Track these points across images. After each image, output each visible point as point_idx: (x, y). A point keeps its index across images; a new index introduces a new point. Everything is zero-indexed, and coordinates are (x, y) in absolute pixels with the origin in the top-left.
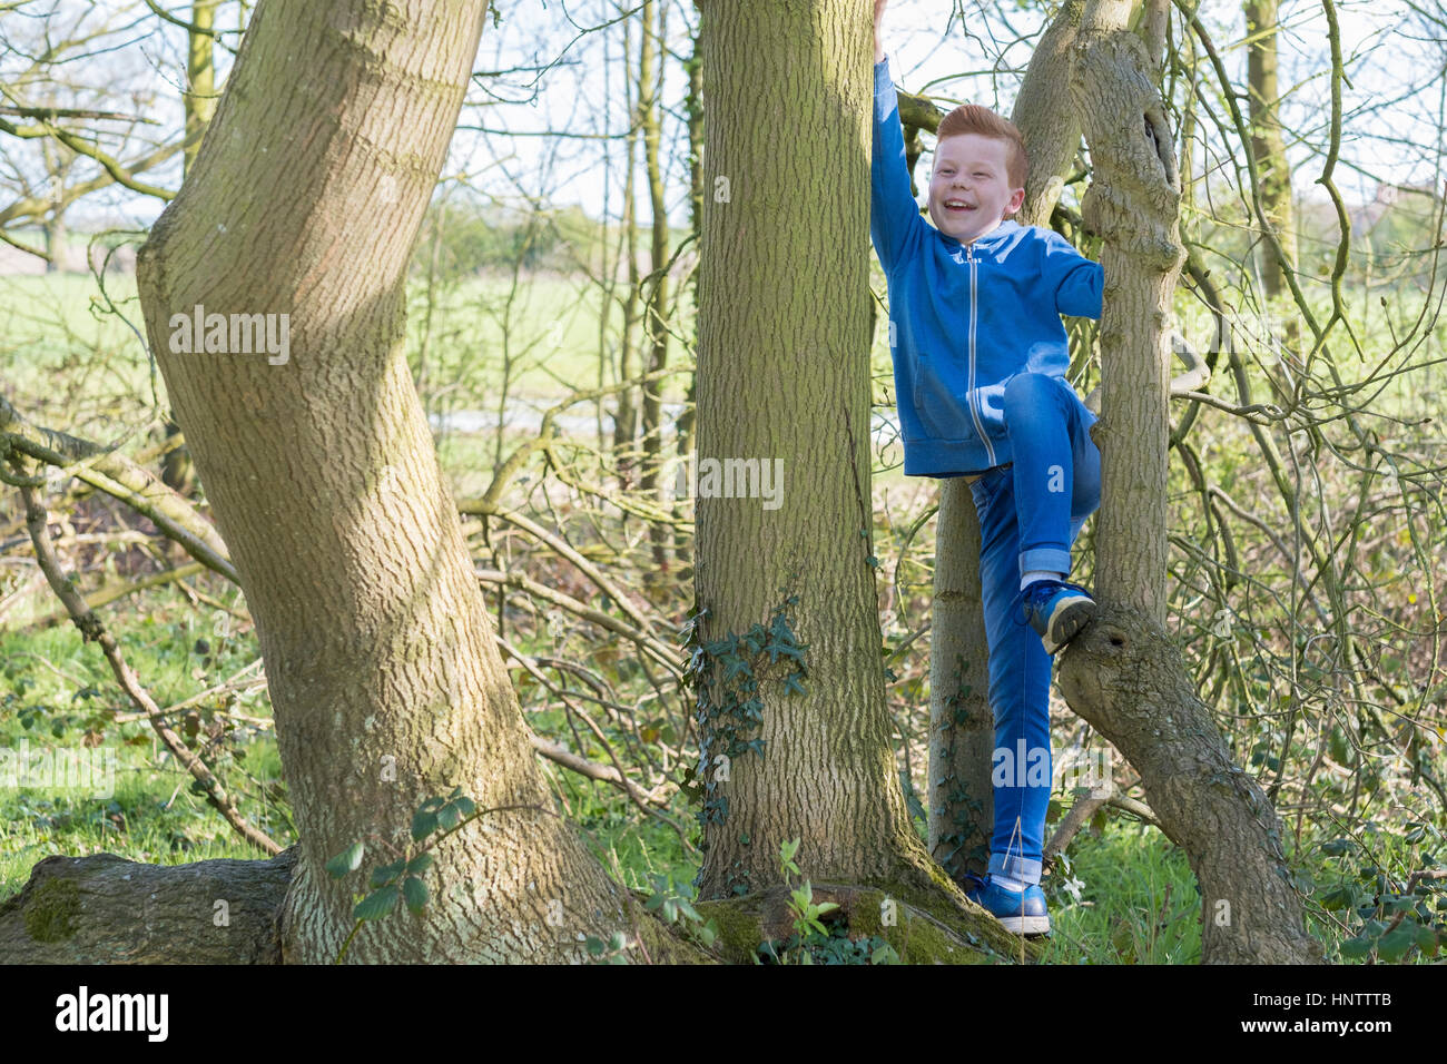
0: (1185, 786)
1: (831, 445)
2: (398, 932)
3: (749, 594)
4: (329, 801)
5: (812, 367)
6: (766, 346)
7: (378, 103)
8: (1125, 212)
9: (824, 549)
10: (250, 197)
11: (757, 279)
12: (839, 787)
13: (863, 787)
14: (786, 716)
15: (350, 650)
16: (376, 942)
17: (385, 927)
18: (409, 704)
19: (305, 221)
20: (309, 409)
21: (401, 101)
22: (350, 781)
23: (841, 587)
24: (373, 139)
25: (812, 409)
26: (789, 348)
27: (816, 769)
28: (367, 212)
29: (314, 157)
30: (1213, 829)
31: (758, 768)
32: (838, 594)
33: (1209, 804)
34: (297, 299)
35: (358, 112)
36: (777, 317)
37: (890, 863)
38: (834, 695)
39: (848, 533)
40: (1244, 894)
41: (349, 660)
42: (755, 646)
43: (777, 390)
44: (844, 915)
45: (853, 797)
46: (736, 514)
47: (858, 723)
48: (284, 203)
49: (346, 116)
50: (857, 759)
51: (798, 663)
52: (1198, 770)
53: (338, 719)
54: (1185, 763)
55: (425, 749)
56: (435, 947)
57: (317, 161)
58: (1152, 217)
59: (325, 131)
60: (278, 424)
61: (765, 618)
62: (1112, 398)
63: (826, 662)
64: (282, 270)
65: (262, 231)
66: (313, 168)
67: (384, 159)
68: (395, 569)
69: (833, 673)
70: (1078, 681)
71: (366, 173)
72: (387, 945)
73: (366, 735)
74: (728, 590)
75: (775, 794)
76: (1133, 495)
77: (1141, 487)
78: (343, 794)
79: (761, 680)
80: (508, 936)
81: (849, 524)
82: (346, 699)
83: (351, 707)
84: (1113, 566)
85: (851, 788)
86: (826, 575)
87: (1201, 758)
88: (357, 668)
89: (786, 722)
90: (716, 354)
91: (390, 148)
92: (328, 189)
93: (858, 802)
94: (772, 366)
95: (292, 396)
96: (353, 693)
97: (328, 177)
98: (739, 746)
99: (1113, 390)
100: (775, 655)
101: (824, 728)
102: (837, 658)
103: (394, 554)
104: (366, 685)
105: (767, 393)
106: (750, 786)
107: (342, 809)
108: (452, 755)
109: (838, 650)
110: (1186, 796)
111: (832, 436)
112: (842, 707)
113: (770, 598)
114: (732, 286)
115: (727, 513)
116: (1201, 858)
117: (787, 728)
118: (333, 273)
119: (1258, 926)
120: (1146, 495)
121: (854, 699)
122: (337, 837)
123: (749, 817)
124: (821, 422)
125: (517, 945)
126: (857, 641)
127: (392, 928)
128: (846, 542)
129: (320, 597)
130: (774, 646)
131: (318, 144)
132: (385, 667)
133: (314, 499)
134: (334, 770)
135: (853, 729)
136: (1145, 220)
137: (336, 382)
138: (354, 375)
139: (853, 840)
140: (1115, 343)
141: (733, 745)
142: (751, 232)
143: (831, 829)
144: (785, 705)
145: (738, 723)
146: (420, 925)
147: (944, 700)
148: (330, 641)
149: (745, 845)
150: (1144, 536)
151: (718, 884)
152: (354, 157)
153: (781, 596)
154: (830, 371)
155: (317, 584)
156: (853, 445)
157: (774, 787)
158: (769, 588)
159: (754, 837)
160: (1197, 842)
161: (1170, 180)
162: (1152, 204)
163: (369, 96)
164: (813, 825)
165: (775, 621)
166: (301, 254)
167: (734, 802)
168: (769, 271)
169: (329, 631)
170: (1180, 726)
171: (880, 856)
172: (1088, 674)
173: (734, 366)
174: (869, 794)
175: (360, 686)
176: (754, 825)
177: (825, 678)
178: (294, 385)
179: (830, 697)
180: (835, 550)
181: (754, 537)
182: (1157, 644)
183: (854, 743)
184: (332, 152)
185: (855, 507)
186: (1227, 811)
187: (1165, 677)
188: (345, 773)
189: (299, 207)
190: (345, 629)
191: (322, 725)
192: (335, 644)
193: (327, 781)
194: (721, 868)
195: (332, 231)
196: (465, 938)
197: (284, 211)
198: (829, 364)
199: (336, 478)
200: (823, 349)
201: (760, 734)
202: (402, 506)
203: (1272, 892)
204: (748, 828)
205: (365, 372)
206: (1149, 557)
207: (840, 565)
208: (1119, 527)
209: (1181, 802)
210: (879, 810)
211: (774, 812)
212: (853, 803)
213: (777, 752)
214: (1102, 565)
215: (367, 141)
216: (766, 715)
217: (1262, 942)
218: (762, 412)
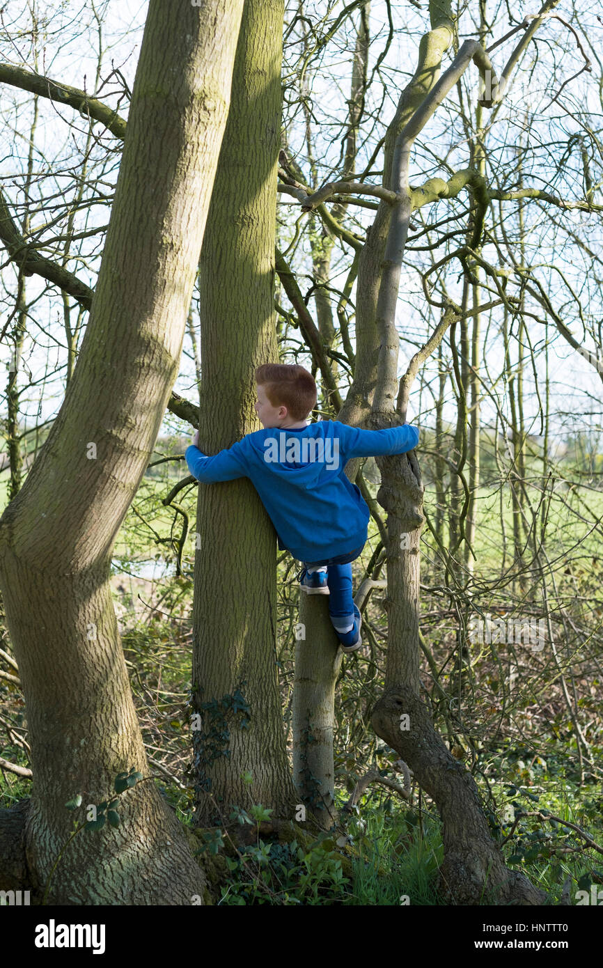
0: (435, 771)
1: (261, 609)
2: (88, 841)
3: (223, 680)
4: (59, 779)
5: (254, 571)
6: (233, 561)
7: (120, 461)
8: (399, 500)
9: (258, 658)
10: (59, 501)
11: (229, 529)
12: (265, 773)
13: (275, 773)
14: (240, 738)
15: (77, 708)
16: (77, 846)
17: (82, 839)
18: (101, 733)
19: (84, 513)
20: (74, 597)
21: (129, 460)
22: (71, 770)
23: (265, 676)
24: (116, 476)
25: (253, 591)
26: (243, 562)
27: (254, 764)
28: (111, 509)
29: (90, 485)
30: (449, 791)
31: (227, 763)
32: (264, 680)
33: (447, 779)
34: (76, 548)
35: (111, 465)
36: (238, 547)
37: (288, 809)
38: (262, 728)
39: (268, 650)
40: (465, 821)
41: (76, 713)
42: (226, 705)
43: (238, 582)
44: (276, 833)
45: (271, 778)
46: (216, 641)
47: (273, 742)
48: (75, 504)
49: (106, 467)
50: (273, 759)
51: (246, 713)
52: (441, 763)
53: (68, 740)
54: (435, 760)
55: (107, 754)
56: (105, 848)
57: (92, 486)
58: (412, 503)
59: (96, 473)
60: (59, 604)
61: (231, 692)
62: (394, 587)
63: (259, 713)
64: (72, 535)
65: (64, 517)
66: (89, 490)
67: (121, 486)
68: (101, 670)
69: (262, 718)
70: (381, 722)
71: (112, 492)
72: (83, 848)
73: (80, 747)
74: (212, 678)
75: (235, 777)
76: (405, 633)
77: (408, 630)
78: (67, 776)
79: (229, 721)
80: (138, 843)
81: (269, 646)
82: (73, 731)
83: (75, 734)
84: (396, 667)
85: (270, 773)
86: (259, 670)
87: (441, 757)
88: (79, 716)
89: (241, 741)
90: (207, 564)
91: (123, 481)
92: (96, 499)
93: (273, 780)
94: (235, 570)
95: (68, 591)
96: (76, 728)
97: (96, 493)
98: (218, 753)
99: (395, 584)
100: (236, 710)
101: (258, 744)
102: (264, 711)
103: (101, 663)
104: (83, 724)
105: (233, 584)
106: (223, 773)
107: (66, 783)
108: (118, 757)
109: (264, 707)
110: (435, 775)
111: (262, 605)
112: (266, 734)
113: (233, 681)
114: (216, 532)
115: (212, 641)
116: (443, 804)
117: (241, 745)
118: (93, 536)
119: (472, 836)
120: (411, 633)
121: (271, 731)
122: (61, 797)
123: (222, 787)
124: (257, 598)
125: (142, 847)
126: (272, 702)
127: (85, 840)
128: (267, 655)
129: (66, 683)
130: (235, 706)
131: (93, 479)
132: (93, 716)
133: (70, 638)
134: (64, 764)
135: (271, 745)
136: (409, 504)
137: (87, 585)
138: (94, 581)
139: (271, 798)
140: (395, 561)
141: (214, 753)
142: (226, 506)
143: (261, 793)
144: (240, 733)
145: (217, 742)
146: (99, 838)
147: (301, 731)
148: (68, 704)
149: (220, 801)
150: (410, 652)
151: (207, 820)
152: (108, 484)
153: (238, 681)
154: (261, 573)
155: (66, 677)
156: (271, 609)
157: (234, 773)
158: (233, 677)
159: (225, 797)
160: (442, 797)
161: (419, 485)
162: (412, 496)
163: (117, 458)
164: (253, 791)
165: (235, 693)
166: (80, 528)
167: (214, 780)
168: (234, 526)
169: (68, 699)
170: (430, 743)
171: (284, 806)
172: (386, 718)
173: (217, 571)
174: (278, 776)
175: (81, 725)
176: (225, 791)
177: (258, 720)
178: (69, 586)
179: (260, 730)
180: (263, 658)
181: (225, 653)
182: (417, 704)
183: (271, 752)
184: (99, 482)
185: (271, 638)
186: (455, 782)
187: (422, 719)
188: (69, 766)
189: (82, 506)
190: (76, 698)
191: (60, 743)
192: (71, 706)
193: (59, 770)
194: (208, 812)
195: (95, 517)
196: (119, 843)
197: (75, 508)
198: (261, 570)
199: (81, 627)
200: (259, 562)
201: (228, 747)
202: (106, 641)
203: (477, 820)
204: (222, 793)
205: (99, 580)
206: (412, 663)
207: (265, 666)
208: (398, 648)
209: (433, 778)
210: (283, 784)
211: (235, 785)
212: (271, 781)
213: (236, 756)
214: (391, 667)
215: (114, 478)
216: (231, 738)
217: (474, 844)
218: (230, 592)
